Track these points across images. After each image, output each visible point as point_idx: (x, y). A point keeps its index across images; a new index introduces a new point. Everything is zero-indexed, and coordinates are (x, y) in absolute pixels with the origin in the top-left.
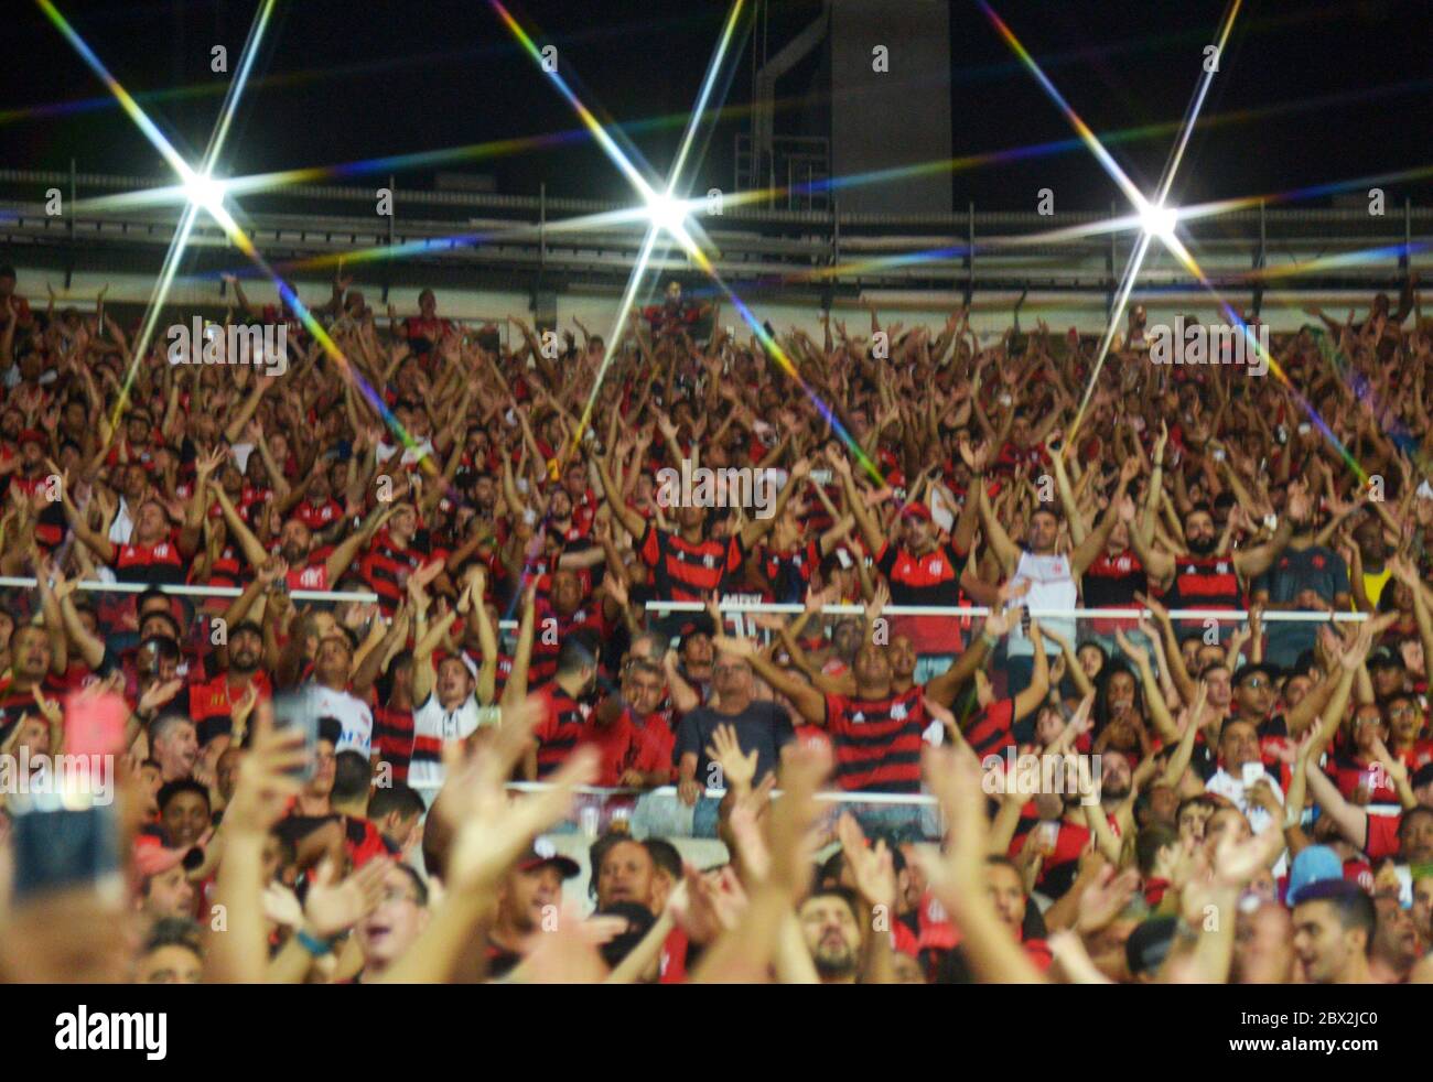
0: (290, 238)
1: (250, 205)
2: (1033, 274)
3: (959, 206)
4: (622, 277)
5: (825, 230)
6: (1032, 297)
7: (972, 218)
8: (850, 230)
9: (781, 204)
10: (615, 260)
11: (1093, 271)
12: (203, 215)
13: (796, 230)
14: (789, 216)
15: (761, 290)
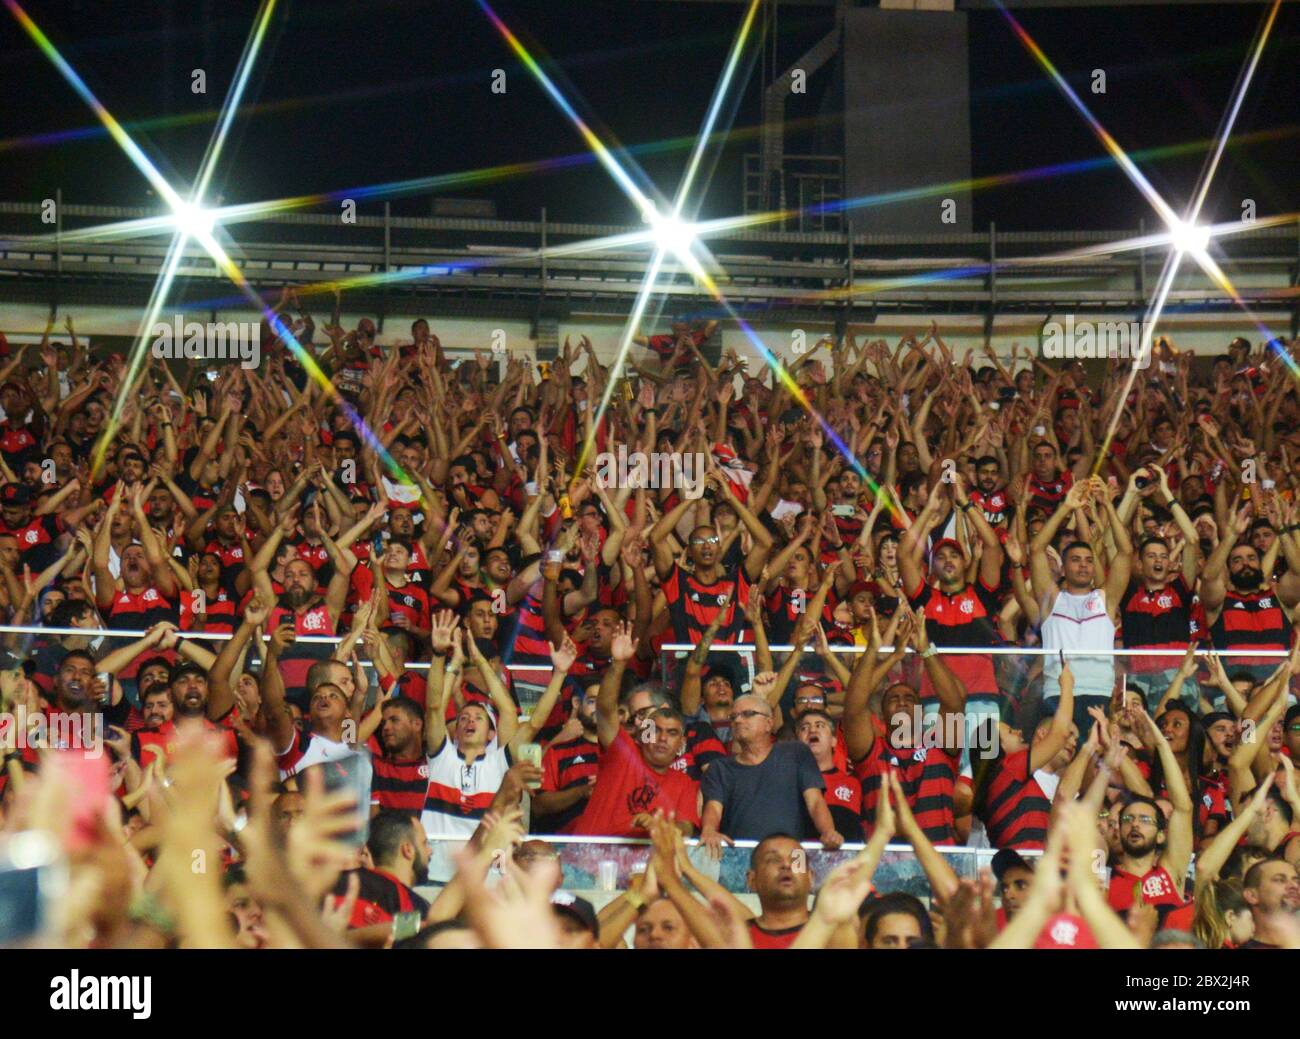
4: (623, 303)
5: (839, 252)
6: (1056, 320)
7: (993, 237)
8: (863, 252)
9: (792, 225)
10: (618, 285)
11: (1121, 292)
12: (192, 246)
13: (809, 252)
14: (800, 237)
15: (774, 316)
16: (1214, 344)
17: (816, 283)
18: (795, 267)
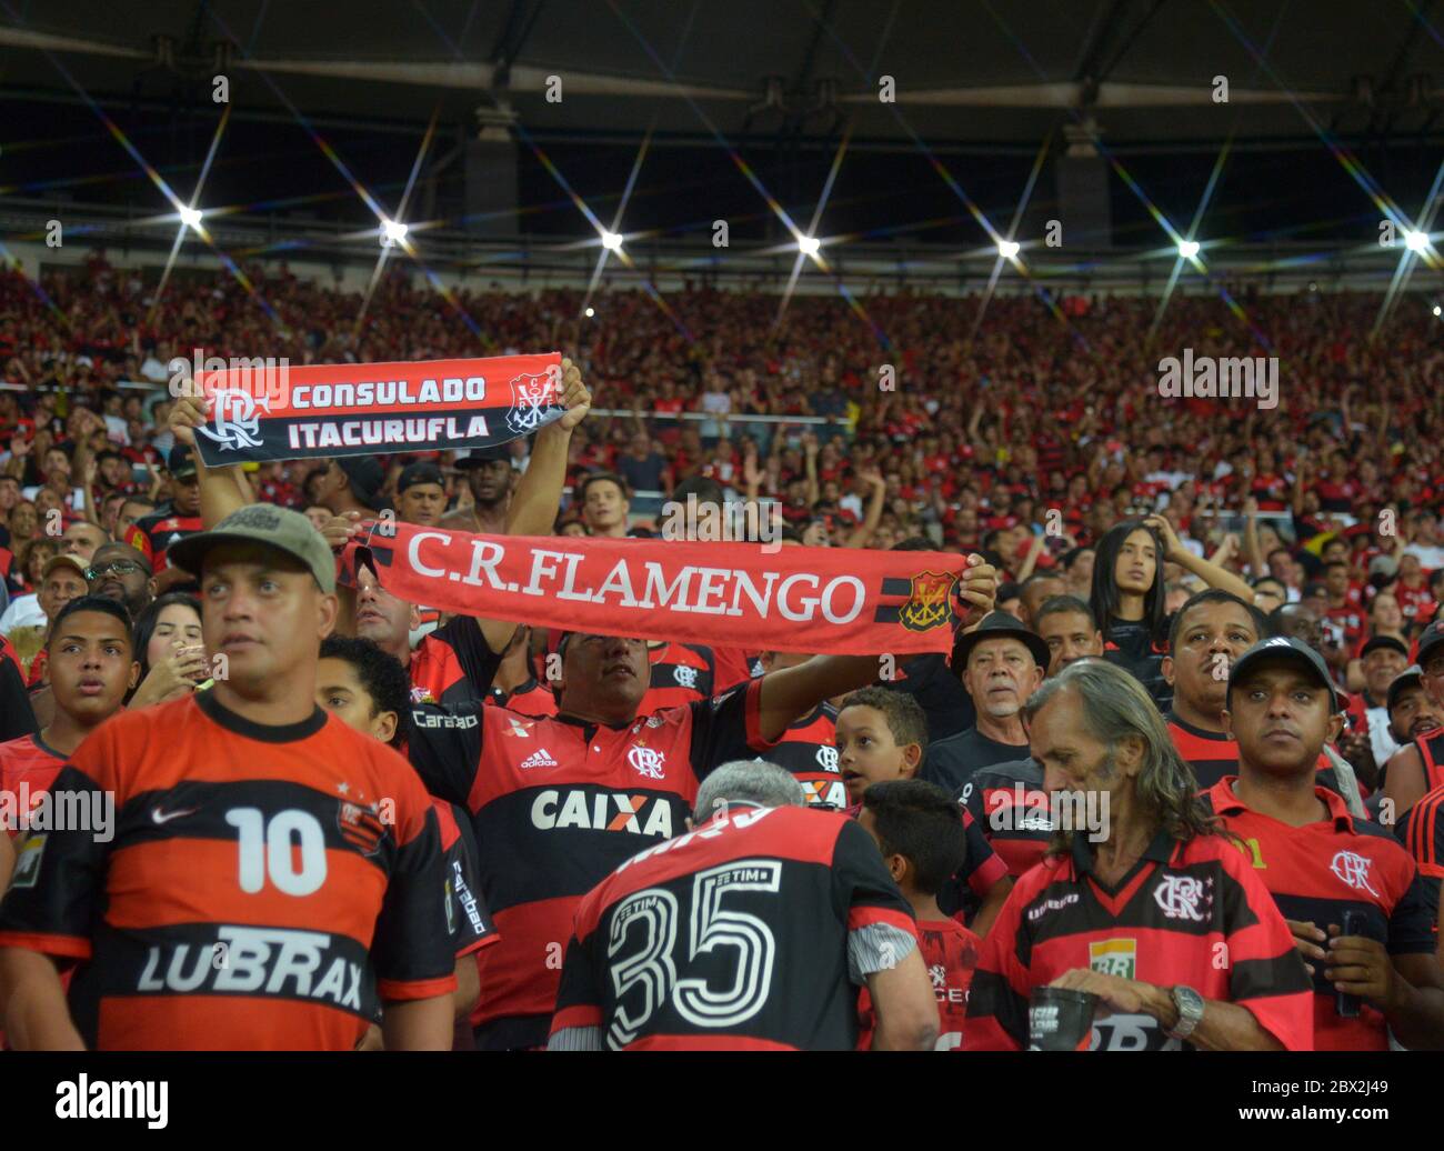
0: (227, 238)
1: (207, 222)
2: (554, 263)
3: (523, 229)
4: (374, 260)
5: (464, 241)
6: (556, 273)
7: (529, 237)
8: (476, 241)
9: (444, 228)
10: (370, 251)
11: (581, 262)
12: (189, 227)
13: (449, 240)
14: (448, 234)
15: (437, 266)
16: (626, 286)
17: (453, 253)
18: (445, 246)
